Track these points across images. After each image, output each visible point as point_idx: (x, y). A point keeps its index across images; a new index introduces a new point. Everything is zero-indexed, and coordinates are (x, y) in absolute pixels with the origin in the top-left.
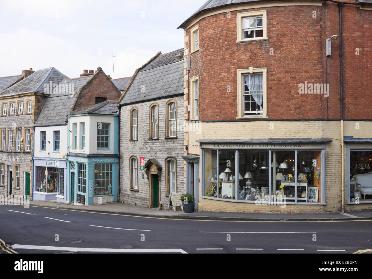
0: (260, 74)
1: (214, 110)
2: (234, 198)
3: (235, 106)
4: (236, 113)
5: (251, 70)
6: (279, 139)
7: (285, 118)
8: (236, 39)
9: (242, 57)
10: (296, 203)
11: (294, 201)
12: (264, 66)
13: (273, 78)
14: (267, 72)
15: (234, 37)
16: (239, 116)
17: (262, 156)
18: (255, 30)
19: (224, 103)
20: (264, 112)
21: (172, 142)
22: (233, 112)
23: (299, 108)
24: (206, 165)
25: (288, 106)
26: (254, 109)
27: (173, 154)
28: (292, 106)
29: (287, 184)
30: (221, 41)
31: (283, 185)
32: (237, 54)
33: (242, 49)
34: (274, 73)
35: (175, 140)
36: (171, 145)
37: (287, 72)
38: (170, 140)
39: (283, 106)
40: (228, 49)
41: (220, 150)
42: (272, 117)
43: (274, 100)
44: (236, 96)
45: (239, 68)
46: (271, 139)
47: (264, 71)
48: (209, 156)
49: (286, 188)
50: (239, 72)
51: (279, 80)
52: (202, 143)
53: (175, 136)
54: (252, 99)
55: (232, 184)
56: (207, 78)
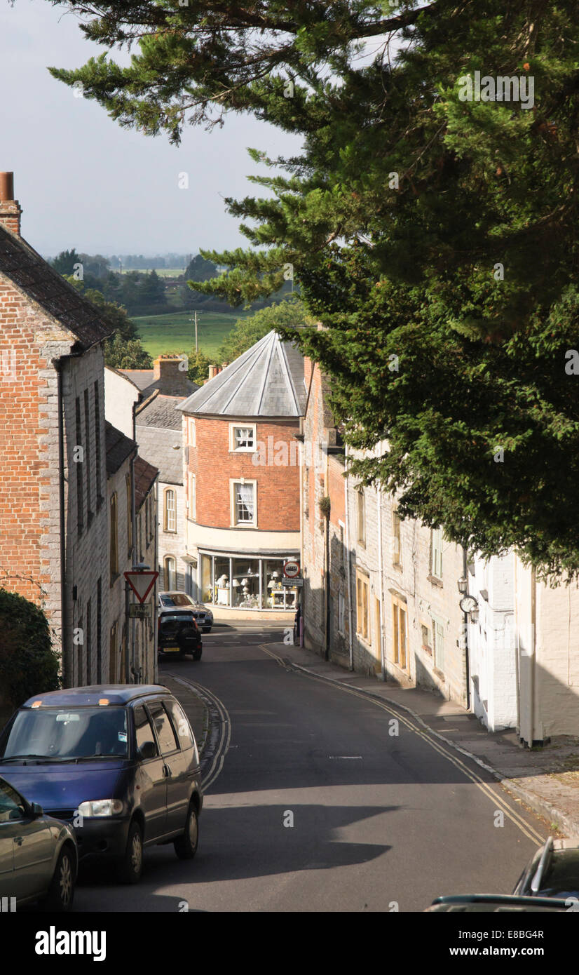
0: (251, 485)
1: (211, 516)
2: (229, 605)
3: (228, 514)
4: (229, 522)
5: (242, 481)
6: (269, 549)
7: (274, 529)
8: (228, 448)
9: (235, 467)
10: (284, 610)
11: (283, 608)
12: (255, 479)
13: (262, 490)
14: (257, 484)
15: (226, 446)
16: (232, 525)
17: (253, 564)
18: (247, 441)
19: (218, 510)
20: (253, 523)
21: (171, 537)
22: (227, 520)
23: (287, 520)
24: (204, 570)
25: (277, 518)
26: (246, 518)
27: (173, 551)
28: (280, 518)
29: (277, 592)
30: (215, 447)
31: (273, 593)
32: (230, 463)
33: (235, 459)
34: (263, 485)
35: (174, 535)
36: (169, 540)
37: (276, 485)
38: (169, 534)
39: (272, 518)
40: (221, 457)
41: (216, 557)
42: (262, 528)
43: (264, 511)
44: (229, 505)
45: (232, 477)
46: (261, 549)
47: (254, 482)
48: (206, 561)
49: (276, 596)
50: (232, 481)
51: (268, 492)
52: (199, 548)
53: (174, 530)
54: (245, 508)
55: (227, 591)
56: (202, 481)
